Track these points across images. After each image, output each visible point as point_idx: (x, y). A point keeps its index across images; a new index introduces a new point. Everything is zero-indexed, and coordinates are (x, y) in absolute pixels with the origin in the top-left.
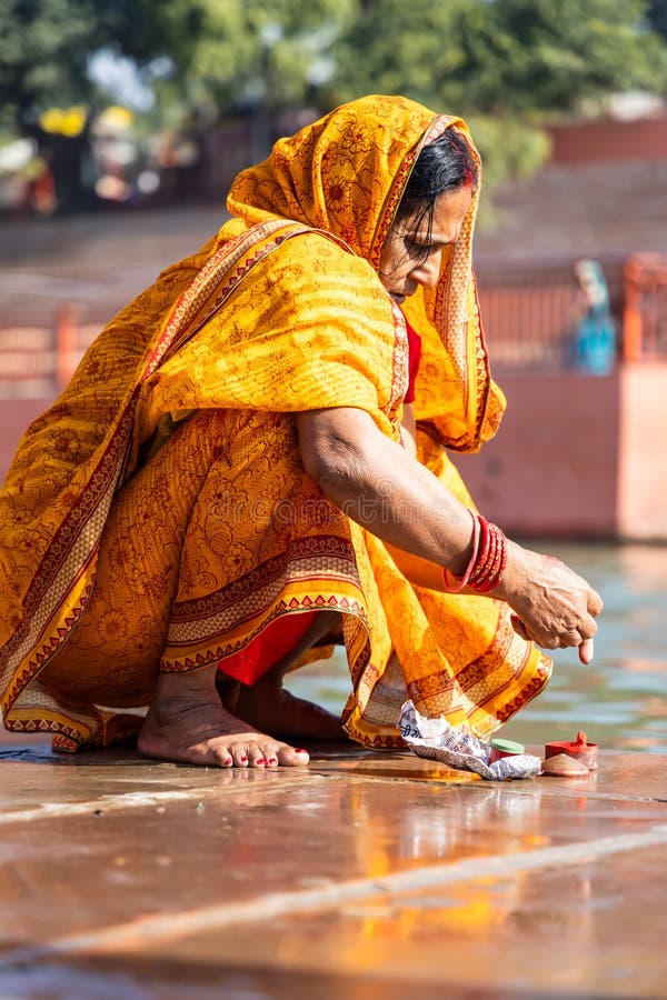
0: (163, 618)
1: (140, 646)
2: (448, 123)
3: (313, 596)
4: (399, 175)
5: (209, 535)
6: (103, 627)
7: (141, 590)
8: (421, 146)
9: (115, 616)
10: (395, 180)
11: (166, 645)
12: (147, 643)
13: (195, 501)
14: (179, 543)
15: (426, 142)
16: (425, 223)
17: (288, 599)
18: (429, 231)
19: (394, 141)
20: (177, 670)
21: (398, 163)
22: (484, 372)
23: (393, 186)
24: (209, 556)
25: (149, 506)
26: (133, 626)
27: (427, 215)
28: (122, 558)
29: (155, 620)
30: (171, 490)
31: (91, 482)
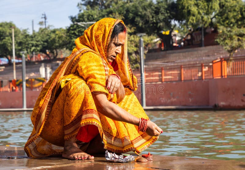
0: (63, 129)
1: (60, 135)
2: (120, 21)
3: (86, 122)
4: (110, 31)
5: (67, 112)
6: (51, 131)
7: (57, 124)
8: (115, 25)
9: (53, 129)
10: (110, 32)
11: (65, 135)
12: (61, 134)
13: (64, 105)
14: (63, 114)
15: (115, 24)
16: (117, 39)
17: (81, 123)
18: (118, 41)
19: (109, 24)
20: (66, 140)
21: (110, 28)
22: (131, 73)
23: (109, 33)
24: (67, 116)
25: (57, 107)
26: (57, 131)
27: (117, 37)
28: (53, 117)
29: (61, 129)
30: (60, 103)
31: (43, 104)
